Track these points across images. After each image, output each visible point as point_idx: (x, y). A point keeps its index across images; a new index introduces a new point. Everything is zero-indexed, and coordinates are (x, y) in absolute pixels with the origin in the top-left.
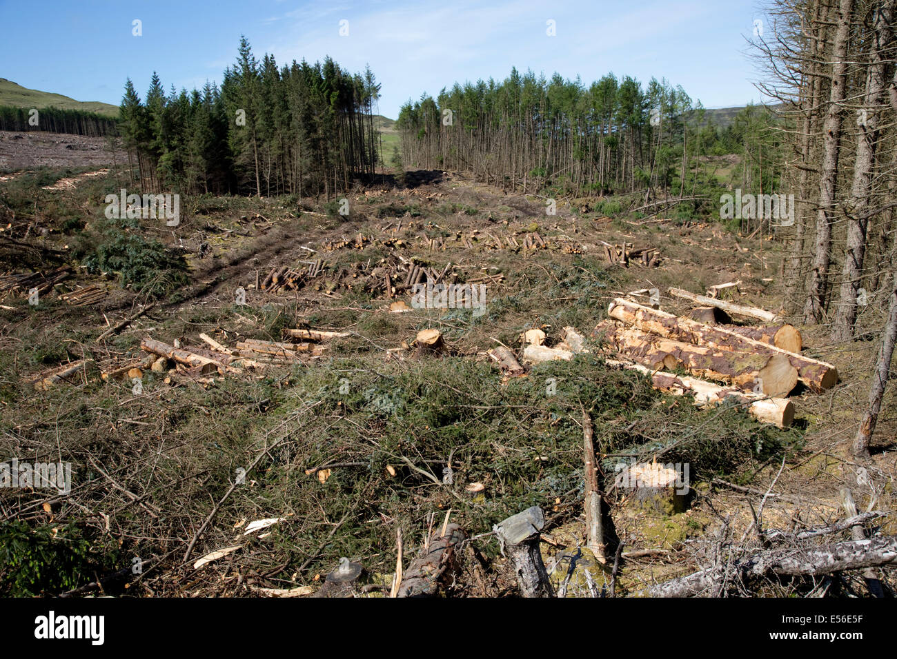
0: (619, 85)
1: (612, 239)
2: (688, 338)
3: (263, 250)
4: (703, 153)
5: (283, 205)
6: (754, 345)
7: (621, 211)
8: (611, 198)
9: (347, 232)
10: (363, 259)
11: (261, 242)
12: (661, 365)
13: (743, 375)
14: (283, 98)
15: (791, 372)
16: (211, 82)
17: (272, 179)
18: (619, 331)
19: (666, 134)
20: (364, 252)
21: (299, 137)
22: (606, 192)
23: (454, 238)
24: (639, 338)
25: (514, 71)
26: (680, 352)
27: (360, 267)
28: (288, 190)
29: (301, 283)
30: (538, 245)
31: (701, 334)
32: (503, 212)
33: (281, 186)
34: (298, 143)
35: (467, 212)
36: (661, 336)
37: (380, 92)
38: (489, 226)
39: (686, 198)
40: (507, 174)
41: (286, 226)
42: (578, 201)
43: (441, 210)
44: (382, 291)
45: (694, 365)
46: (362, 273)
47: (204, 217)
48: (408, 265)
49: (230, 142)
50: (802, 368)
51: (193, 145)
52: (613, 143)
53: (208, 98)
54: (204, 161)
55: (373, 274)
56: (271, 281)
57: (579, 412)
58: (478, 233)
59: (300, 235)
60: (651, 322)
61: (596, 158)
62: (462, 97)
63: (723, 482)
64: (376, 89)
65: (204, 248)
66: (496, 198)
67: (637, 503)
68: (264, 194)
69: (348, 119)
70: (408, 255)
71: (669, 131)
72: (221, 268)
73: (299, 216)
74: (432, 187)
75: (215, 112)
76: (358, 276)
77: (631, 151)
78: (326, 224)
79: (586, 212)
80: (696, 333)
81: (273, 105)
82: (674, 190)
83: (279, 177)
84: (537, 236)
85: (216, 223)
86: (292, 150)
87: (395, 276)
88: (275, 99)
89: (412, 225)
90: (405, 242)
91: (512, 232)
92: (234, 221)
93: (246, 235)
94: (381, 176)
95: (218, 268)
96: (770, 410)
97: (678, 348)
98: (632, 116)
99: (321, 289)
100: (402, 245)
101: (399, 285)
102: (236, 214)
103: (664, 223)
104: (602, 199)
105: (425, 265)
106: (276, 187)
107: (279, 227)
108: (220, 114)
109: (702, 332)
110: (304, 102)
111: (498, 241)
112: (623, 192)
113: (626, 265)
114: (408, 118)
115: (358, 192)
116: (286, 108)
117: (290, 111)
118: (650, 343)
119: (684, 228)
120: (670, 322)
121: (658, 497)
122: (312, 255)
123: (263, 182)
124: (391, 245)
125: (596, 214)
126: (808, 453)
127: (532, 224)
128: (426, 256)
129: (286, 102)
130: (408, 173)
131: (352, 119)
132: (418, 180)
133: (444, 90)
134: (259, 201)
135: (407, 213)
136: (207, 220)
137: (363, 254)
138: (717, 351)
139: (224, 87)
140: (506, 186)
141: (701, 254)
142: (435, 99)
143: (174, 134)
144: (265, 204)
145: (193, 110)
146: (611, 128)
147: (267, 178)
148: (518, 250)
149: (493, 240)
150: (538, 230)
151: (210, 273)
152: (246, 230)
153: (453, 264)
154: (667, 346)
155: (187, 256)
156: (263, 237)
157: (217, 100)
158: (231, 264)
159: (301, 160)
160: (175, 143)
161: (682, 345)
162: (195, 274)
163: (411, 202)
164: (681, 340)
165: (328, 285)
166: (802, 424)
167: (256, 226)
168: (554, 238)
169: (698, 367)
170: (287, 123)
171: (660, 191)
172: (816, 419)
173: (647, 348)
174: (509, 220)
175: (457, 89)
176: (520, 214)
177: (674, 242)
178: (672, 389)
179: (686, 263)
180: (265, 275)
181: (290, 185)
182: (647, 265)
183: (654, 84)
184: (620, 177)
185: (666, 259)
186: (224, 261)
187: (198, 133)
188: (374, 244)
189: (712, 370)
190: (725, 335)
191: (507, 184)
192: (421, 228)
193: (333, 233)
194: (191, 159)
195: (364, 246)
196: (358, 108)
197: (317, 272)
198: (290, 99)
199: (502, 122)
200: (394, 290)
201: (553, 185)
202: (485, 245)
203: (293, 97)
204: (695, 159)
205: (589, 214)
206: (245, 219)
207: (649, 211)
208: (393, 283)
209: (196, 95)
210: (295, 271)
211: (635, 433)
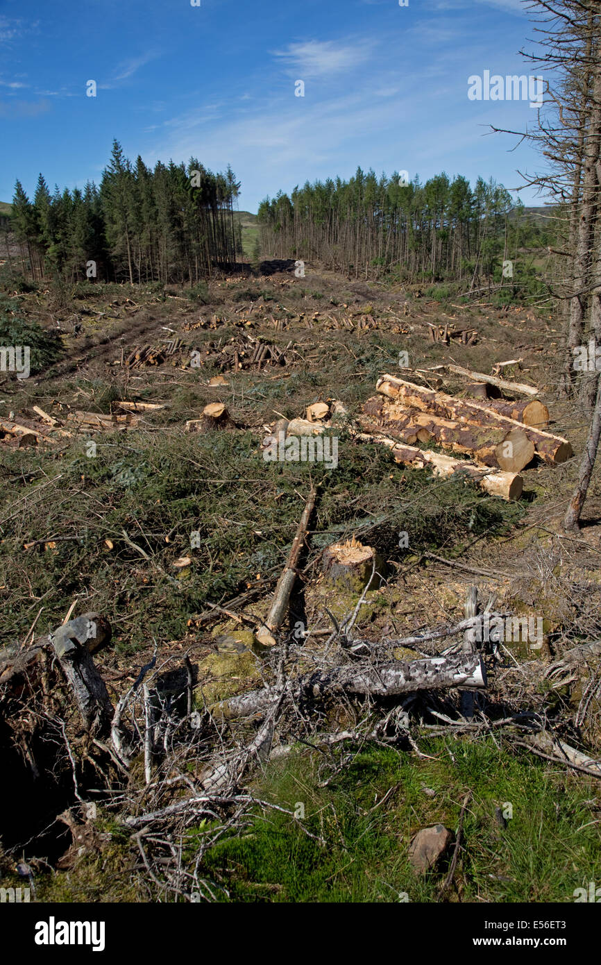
0: (450, 184)
1: (437, 320)
2: (443, 413)
3: (130, 330)
4: (522, 245)
5: (151, 291)
6: (499, 420)
7: (449, 296)
8: (441, 285)
9: (205, 314)
10: (216, 338)
11: (129, 323)
12: (414, 440)
13: (483, 449)
14: (150, 195)
15: (528, 447)
16: (91, 182)
17: (143, 268)
18: (385, 406)
19: (491, 228)
20: (217, 332)
21: (165, 230)
22: (437, 280)
23: (297, 319)
24: (402, 412)
25: (359, 171)
26: (433, 425)
27: (212, 345)
28: (156, 277)
29: (160, 359)
30: (370, 326)
31: (454, 409)
32: (344, 295)
33: (150, 275)
34: (165, 234)
35: (315, 297)
36: (420, 411)
37: (239, 190)
38: (330, 309)
39: (506, 285)
40: (352, 263)
41: (152, 309)
42: (412, 287)
43: (291, 295)
44: (231, 366)
45: (444, 438)
46: (215, 350)
47: (81, 301)
48: (254, 344)
49: (107, 235)
50: (539, 442)
51: (75, 238)
52: (444, 237)
53: (88, 196)
54: (84, 252)
55: (223, 351)
56: (134, 358)
57: (308, 486)
58: (319, 315)
59: (163, 317)
60: (413, 398)
61: (429, 250)
62: (312, 194)
63: (434, 556)
64: (236, 187)
65: (78, 329)
66: (341, 284)
67: (330, 581)
68: (135, 281)
69: (211, 214)
70: (256, 334)
71: (493, 225)
72: (92, 346)
73: (164, 301)
74: (286, 274)
75: (94, 209)
76: (210, 353)
77: (460, 244)
78: (187, 307)
79: (419, 297)
80: (450, 408)
81: (142, 202)
82: (496, 278)
83: (149, 266)
84: (370, 318)
85: (91, 307)
86: (160, 242)
87: (243, 353)
88: (143, 196)
89: (262, 308)
90: (253, 323)
91: (349, 313)
92: (107, 304)
93: (116, 318)
94: (240, 265)
95: (90, 346)
96: (499, 482)
97: (432, 422)
98: (461, 211)
99: (177, 365)
100: (251, 326)
101: (246, 361)
102: (110, 300)
103: (486, 307)
104: (433, 285)
105: (269, 343)
106: (146, 275)
107: (146, 310)
108: (99, 210)
109: (455, 407)
110: (168, 198)
111: (336, 322)
112: (452, 279)
113: (448, 344)
114: (265, 213)
115: (220, 279)
116: (153, 204)
117: (157, 207)
118: (409, 417)
119: (503, 312)
120: (428, 398)
121: (349, 575)
122: (172, 334)
123: (135, 271)
124: (242, 325)
125: (427, 299)
126: (524, 525)
127: (367, 307)
128: (271, 335)
129: (153, 199)
130: (265, 262)
131: (215, 214)
132: (274, 268)
133: (297, 188)
134: (129, 288)
135: (261, 298)
136: (83, 305)
137: (216, 333)
138: (465, 426)
139: (102, 187)
140: (351, 274)
141: (514, 335)
142: (290, 196)
143: (58, 228)
144: (135, 290)
145: (74, 207)
146: (443, 222)
147: (138, 267)
148: (353, 330)
149: (331, 322)
150: (372, 313)
151: (82, 351)
152: (116, 313)
153: (294, 342)
154: (423, 420)
155: (63, 336)
156: (131, 319)
157: (96, 198)
158: (101, 343)
159: (168, 250)
160: (59, 236)
161: (436, 420)
162: (70, 352)
163: (266, 288)
164: (437, 415)
165: (183, 361)
166: (529, 496)
167: (126, 310)
168: (385, 319)
169: (447, 440)
170: (154, 218)
171: (484, 279)
172: (543, 492)
173: (407, 421)
174: (349, 304)
175: (307, 186)
176: (361, 298)
177: (492, 324)
178: (414, 462)
179: (501, 342)
180: (130, 353)
181: (158, 272)
182: (466, 343)
183: (480, 183)
184: (450, 266)
185: (484, 338)
186: (95, 340)
187: (79, 228)
188: (226, 324)
189: (459, 443)
190: (475, 410)
191: (351, 272)
192: (269, 310)
193: (192, 315)
194: (74, 251)
195: (217, 327)
196: (221, 204)
197: (175, 349)
198: (156, 196)
199: (347, 218)
200: (240, 365)
201: (391, 273)
202: (324, 326)
203: (159, 195)
204: (515, 251)
205: (422, 299)
206: (116, 303)
207: (473, 297)
208: (240, 360)
209: (77, 193)
210: (156, 349)
211: (357, 507)
